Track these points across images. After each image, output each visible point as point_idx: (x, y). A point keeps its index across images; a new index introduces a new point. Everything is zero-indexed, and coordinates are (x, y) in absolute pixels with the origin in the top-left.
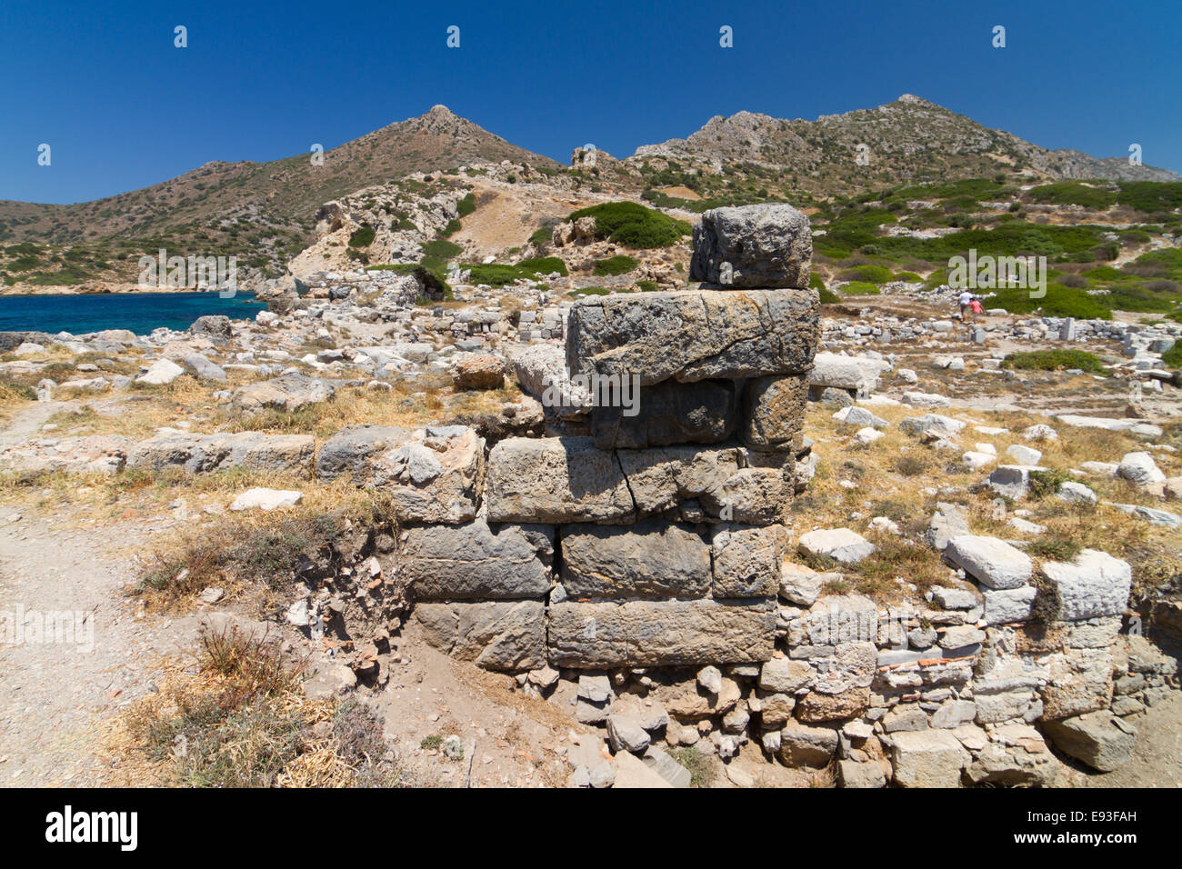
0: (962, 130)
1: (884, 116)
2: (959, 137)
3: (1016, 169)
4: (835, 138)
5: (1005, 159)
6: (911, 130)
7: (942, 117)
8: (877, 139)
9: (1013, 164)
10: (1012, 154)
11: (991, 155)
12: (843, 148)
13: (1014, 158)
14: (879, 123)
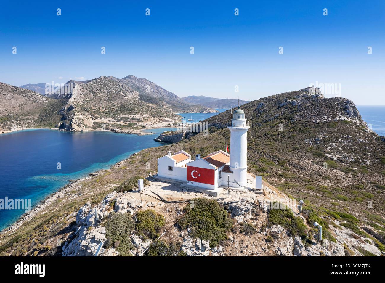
0: (114, 86)
1: (99, 83)
2: (114, 88)
3: (125, 96)
4: (92, 90)
5: (123, 94)
6: (105, 86)
7: (110, 83)
8: (100, 89)
9: (124, 95)
10: (124, 93)
11: (120, 93)
12: (95, 92)
13: (124, 94)
14: (99, 84)
